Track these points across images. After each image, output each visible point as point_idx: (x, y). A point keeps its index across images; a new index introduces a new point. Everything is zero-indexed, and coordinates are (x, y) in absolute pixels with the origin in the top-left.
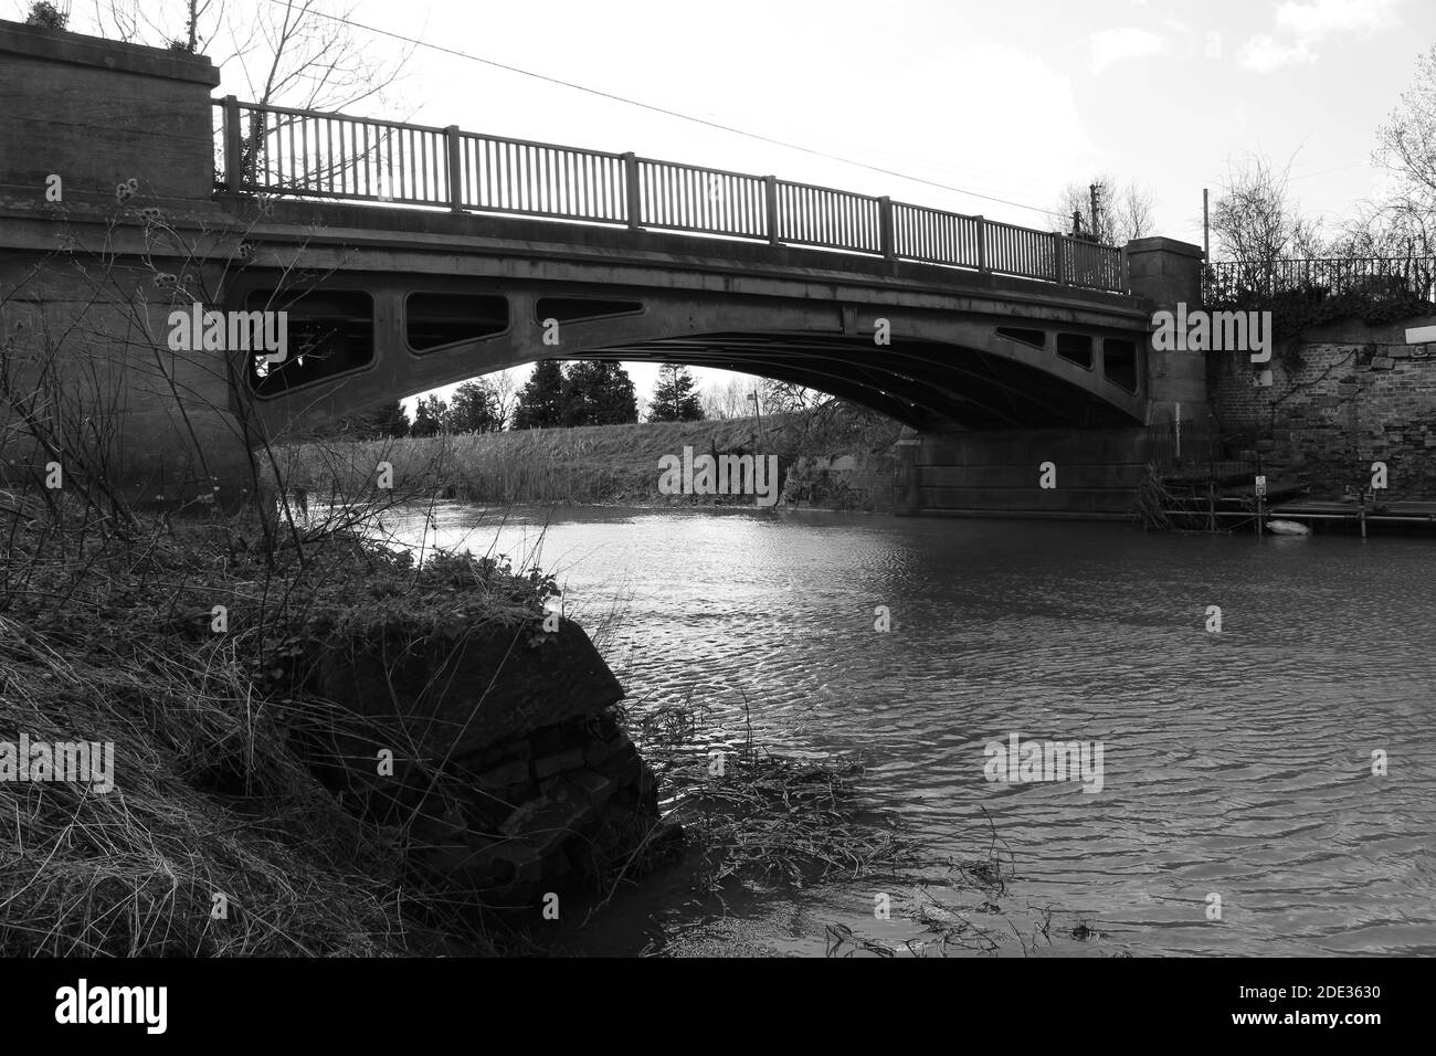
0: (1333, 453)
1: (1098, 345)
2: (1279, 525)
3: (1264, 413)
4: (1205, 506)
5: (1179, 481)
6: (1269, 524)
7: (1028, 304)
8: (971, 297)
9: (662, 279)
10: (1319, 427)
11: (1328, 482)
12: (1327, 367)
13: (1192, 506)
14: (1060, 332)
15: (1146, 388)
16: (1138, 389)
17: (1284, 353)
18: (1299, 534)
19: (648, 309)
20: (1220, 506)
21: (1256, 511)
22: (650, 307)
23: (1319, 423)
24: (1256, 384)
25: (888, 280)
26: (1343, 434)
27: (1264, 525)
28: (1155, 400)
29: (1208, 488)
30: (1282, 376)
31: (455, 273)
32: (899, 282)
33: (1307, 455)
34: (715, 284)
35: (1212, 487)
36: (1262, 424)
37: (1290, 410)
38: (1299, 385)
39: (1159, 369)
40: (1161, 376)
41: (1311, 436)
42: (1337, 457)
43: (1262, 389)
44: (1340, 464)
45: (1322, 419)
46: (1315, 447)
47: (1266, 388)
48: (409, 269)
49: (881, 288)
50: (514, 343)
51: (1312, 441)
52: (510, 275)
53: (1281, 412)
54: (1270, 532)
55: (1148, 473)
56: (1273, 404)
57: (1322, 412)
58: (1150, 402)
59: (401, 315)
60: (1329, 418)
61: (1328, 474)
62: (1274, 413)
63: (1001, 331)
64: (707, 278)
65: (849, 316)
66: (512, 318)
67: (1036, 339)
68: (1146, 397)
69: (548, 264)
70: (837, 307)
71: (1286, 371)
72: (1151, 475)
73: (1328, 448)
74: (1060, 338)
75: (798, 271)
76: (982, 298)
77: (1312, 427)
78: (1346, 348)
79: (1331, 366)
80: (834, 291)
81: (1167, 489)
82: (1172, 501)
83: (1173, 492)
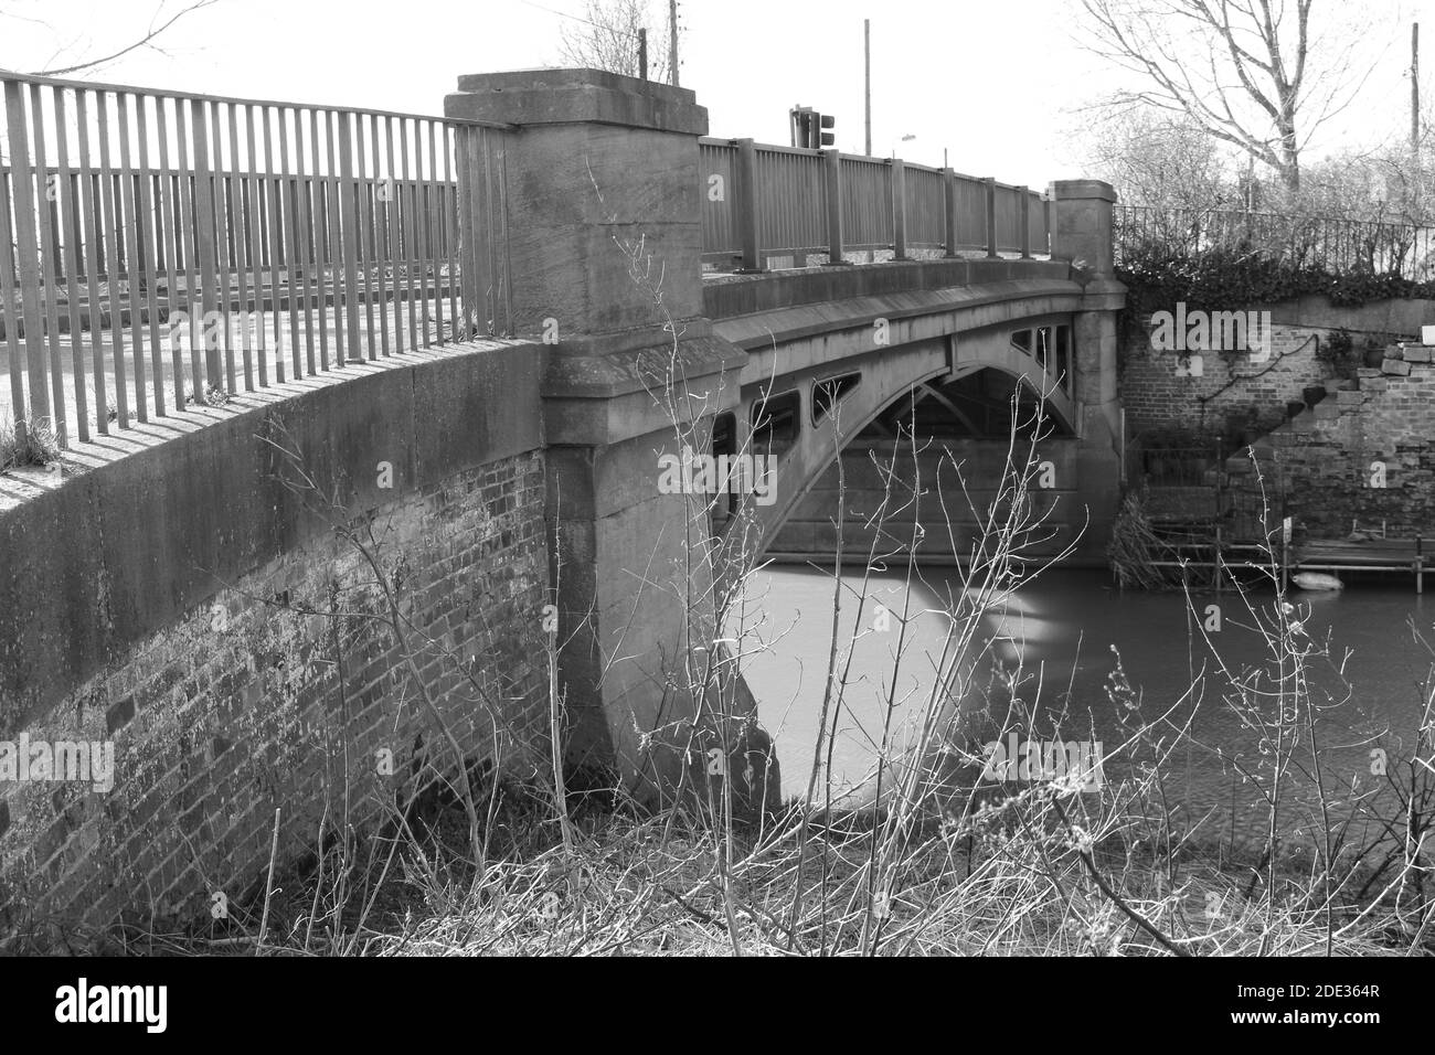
0: (1329, 477)
1: (1053, 337)
2: (1308, 581)
3: (1191, 411)
4: (1207, 555)
5: (1171, 522)
6: (1296, 579)
10: (1311, 444)
11: (1323, 515)
12: (1277, 356)
13: (1189, 555)
14: (1038, 327)
15: (1075, 385)
18: (1333, 589)
20: (1229, 556)
21: (1282, 562)
23: (1313, 440)
24: (1181, 372)
26: (1343, 453)
27: (1289, 580)
28: (1084, 404)
30: (1216, 364)
33: (1295, 479)
35: (1219, 533)
36: (1186, 426)
37: (1226, 409)
38: (1239, 377)
39: (1092, 361)
41: (1300, 455)
42: (1335, 483)
43: (1190, 379)
44: (1339, 492)
45: (1316, 434)
46: (1306, 470)
47: (1194, 379)
51: (1302, 462)
53: (1214, 411)
54: (1297, 589)
56: (1202, 400)
57: (1317, 426)
58: (1081, 404)
60: (1326, 433)
61: (1324, 505)
62: (1203, 412)
67: (1025, 343)
71: (1223, 358)
73: (1323, 472)
77: (1304, 444)
78: (1304, 332)
79: (1282, 355)
81: (1154, 533)
82: (1162, 549)
83: (1162, 537)
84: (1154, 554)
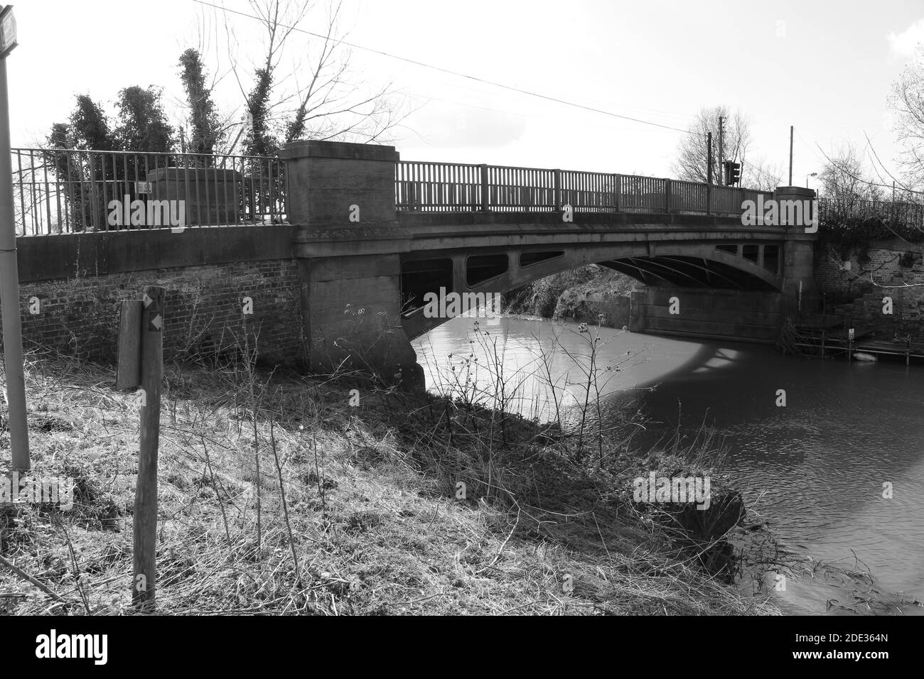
1: (761, 249)
2: (861, 356)
3: (845, 285)
4: (819, 343)
5: (805, 328)
6: (855, 355)
7: (731, 232)
8: (706, 231)
9: (573, 238)
11: (884, 330)
12: (883, 262)
13: (811, 342)
14: (744, 244)
15: (783, 271)
16: (779, 272)
17: (858, 253)
18: (871, 361)
19: (566, 254)
20: (827, 343)
21: (848, 347)
22: (568, 253)
24: (841, 268)
25: (670, 227)
26: (894, 304)
27: (852, 356)
28: (787, 278)
29: (821, 333)
30: (857, 266)
31: (489, 245)
32: (675, 227)
33: (872, 313)
34: (596, 238)
35: (823, 333)
36: (843, 290)
37: (860, 284)
38: (866, 271)
39: (790, 261)
40: (792, 265)
43: (845, 271)
44: (891, 321)
45: (883, 295)
46: (878, 311)
47: (847, 271)
48: (470, 246)
49: (667, 232)
50: (510, 278)
51: (877, 307)
52: (511, 244)
53: (855, 285)
54: (855, 360)
55: (787, 322)
56: (850, 280)
57: (883, 292)
58: (785, 279)
59: (464, 268)
60: (887, 295)
61: (884, 325)
62: (850, 285)
63: (718, 247)
64: (594, 236)
65: (652, 248)
66: (510, 265)
67: (732, 250)
68: (783, 276)
69: (527, 236)
70: (646, 244)
71: (859, 263)
72: (789, 323)
74: (744, 247)
75: (632, 227)
76: (711, 231)
77: (877, 300)
78: (895, 253)
79: (885, 262)
80: (647, 236)
81: (798, 332)
82: (800, 338)
83: (801, 334)
84: (797, 340)
